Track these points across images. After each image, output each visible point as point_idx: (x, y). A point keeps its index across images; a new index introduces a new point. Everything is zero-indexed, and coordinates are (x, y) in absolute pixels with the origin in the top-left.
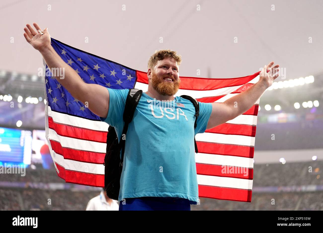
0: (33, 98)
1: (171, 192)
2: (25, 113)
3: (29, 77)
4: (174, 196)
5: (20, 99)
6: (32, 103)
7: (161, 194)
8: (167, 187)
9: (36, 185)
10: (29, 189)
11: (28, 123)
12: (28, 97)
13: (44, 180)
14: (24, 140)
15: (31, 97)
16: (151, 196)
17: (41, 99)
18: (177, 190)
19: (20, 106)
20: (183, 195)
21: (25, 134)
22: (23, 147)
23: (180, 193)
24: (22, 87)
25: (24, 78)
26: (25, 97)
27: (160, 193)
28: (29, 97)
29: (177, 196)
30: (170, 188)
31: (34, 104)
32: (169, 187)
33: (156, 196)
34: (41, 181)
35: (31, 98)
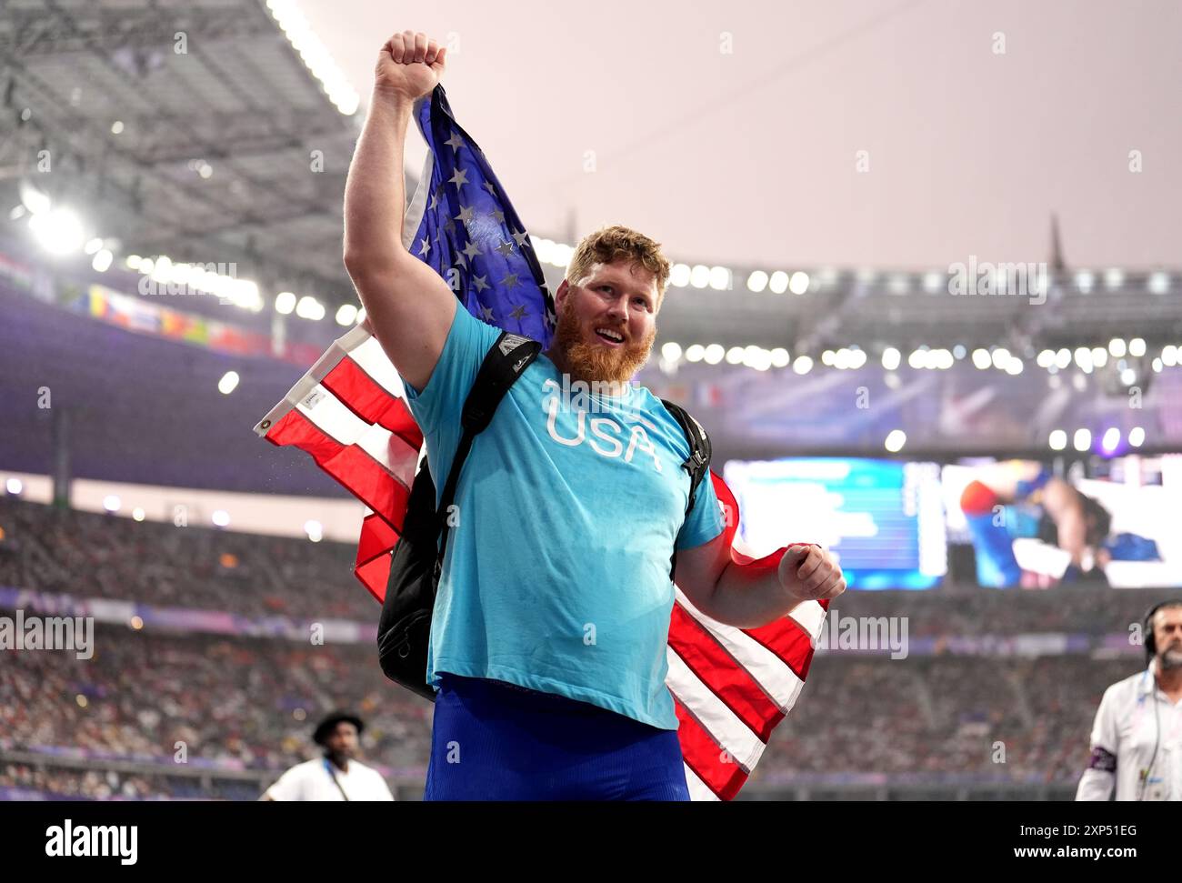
0: (934, 352)
1: (569, 682)
2: (913, 402)
3: (916, 281)
4: (578, 695)
5: (891, 358)
6: (931, 366)
7: (540, 682)
8: (562, 664)
9: (969, 645)
10: (947, 658)
11: (925, 438)
12: (917, 349)
13: (996, 624)
14: (917, 495)
15: (927, 348)
16: (508, 678)
17: (960, 351)
18: (591, 680)
19: (892, 381)
20: (609, 698)
21: (921, 474)
22: (916, 516)
23: (599, 692)
24: (895, 315)
25: (899, 286)
26: (906, 351)
27: (535, 677)
28: (922, 347)
29: (588, 697)
30: (571, 669)
31: (938, 371)
32: (567, 665)
33: (522, 684)
34: (985, 630)
35: (927, 351)
